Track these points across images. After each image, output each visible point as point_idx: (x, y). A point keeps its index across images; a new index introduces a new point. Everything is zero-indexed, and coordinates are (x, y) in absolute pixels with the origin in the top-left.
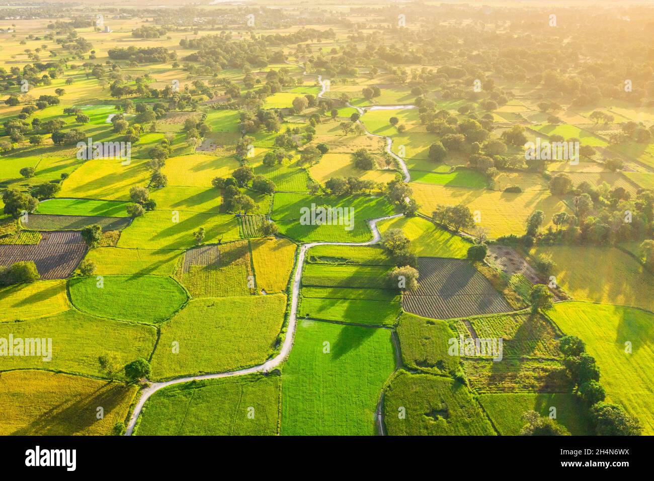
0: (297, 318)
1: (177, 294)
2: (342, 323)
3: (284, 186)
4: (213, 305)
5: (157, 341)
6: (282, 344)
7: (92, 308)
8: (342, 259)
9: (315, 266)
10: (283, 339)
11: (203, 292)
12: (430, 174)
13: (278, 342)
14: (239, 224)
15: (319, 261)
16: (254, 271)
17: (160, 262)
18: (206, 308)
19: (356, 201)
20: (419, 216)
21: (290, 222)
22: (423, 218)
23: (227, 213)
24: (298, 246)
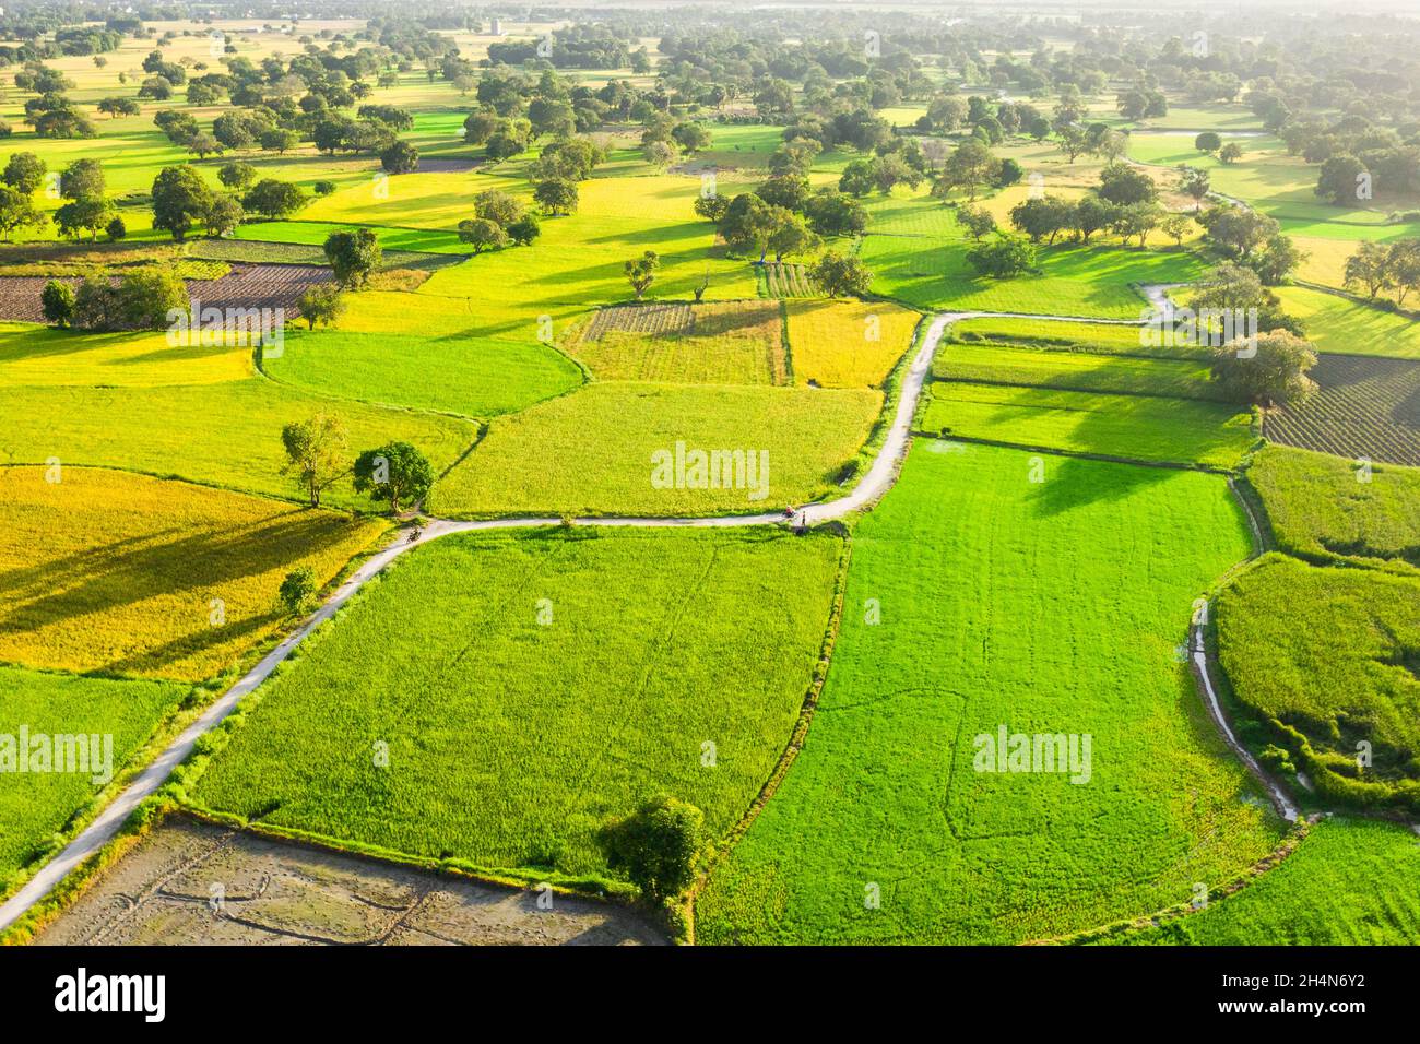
0: (911, 434)
1: (557, 372)
2: (1058, 452)
3: (893, 226)
4: (657, 394)
5: (474, 446)
6: (858, 477)
7: (311, 380)
8: (1059, 342)
9: (977, 349)
10: (862, 467)
11: (633, 372)
12: (1323, 226)
13: (846, 473)
14: (758, 275)
15: (985, 341)
16: (789, 349)
17: (524, 320)
18: (633, 399)
19: (1102, 257)
20: (1298, 285)
21: (907, 277)
22: (1311, 288)
23: (729, 258)
24: (925, 316)
